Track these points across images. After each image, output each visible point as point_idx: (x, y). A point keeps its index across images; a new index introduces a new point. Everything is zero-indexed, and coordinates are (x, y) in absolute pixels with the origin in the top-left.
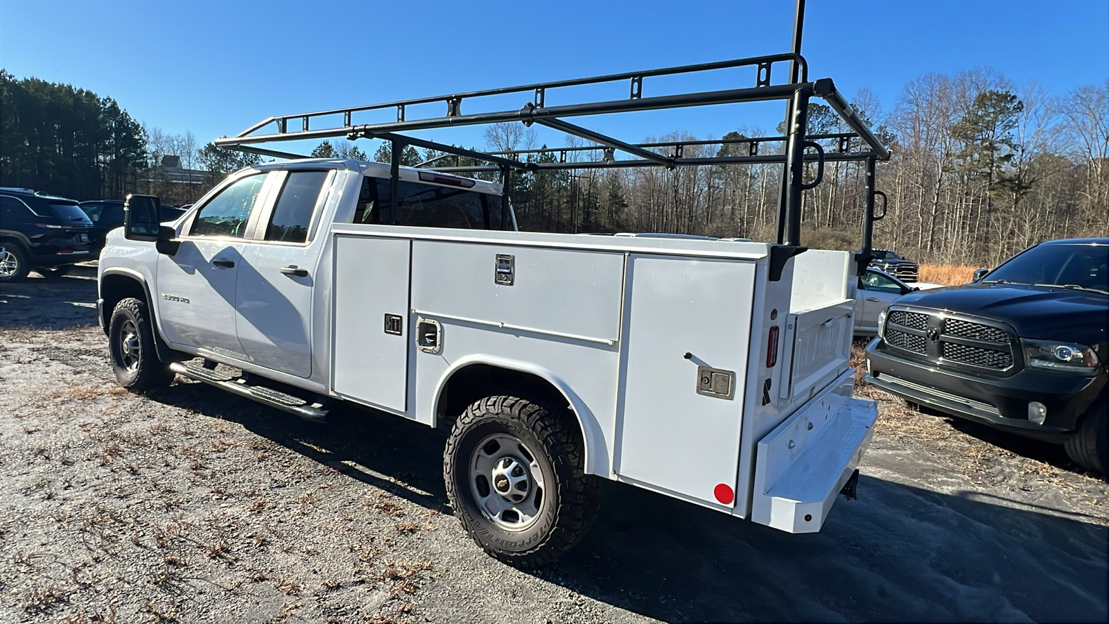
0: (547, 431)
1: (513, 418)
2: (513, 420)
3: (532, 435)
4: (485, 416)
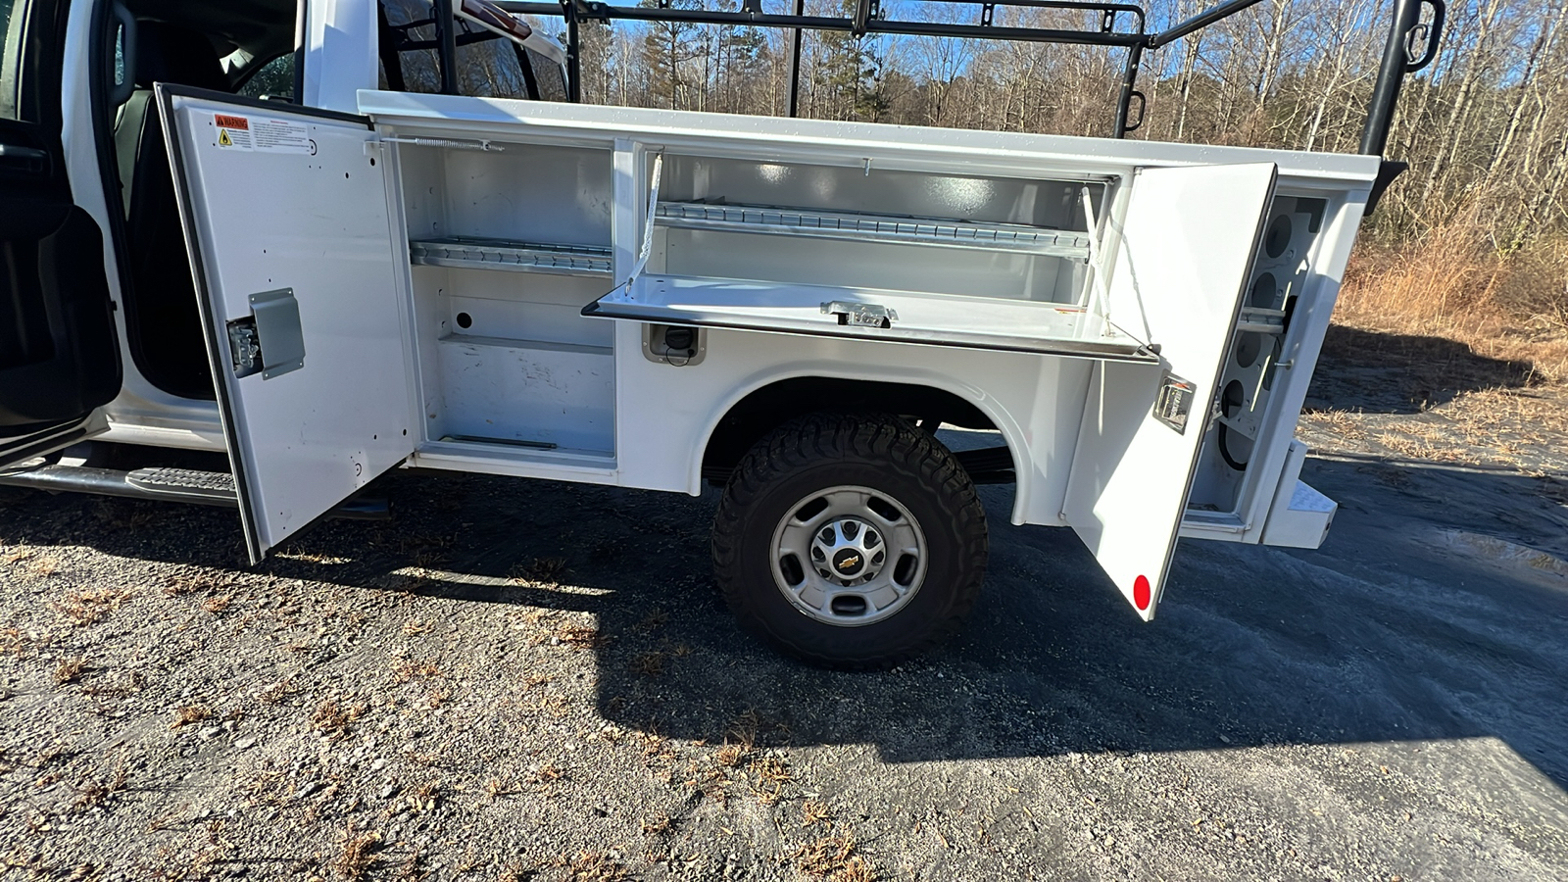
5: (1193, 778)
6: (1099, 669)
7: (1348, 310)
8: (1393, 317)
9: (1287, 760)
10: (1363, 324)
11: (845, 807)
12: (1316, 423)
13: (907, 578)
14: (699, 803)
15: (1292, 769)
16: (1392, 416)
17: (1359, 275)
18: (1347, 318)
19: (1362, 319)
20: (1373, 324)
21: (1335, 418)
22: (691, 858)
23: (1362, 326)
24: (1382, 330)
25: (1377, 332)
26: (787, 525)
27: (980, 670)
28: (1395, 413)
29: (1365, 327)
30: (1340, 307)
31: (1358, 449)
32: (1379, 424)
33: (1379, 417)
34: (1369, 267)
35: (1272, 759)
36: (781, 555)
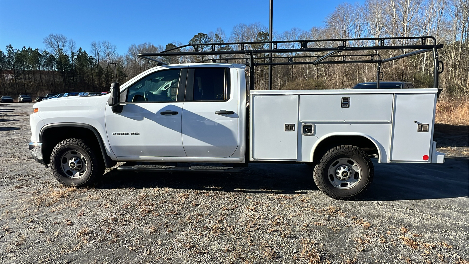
7: (447, 119)
8: (463, 120)
10: (453, 123)
12: (443, 150)
16: (465, 147)
17: (449, 108)
18: (448, 122)
19: (453, 122)
20: (456, 123)
21: (448, 148)
23: (453, 124)
24: (460, 125)
25: (458, 125)
28: (466, 146)
29: (454, 124)
30: (445, 119)
31: (455, 155)
32: (461, 149)
33: (461, 148)
34: (452, 105)
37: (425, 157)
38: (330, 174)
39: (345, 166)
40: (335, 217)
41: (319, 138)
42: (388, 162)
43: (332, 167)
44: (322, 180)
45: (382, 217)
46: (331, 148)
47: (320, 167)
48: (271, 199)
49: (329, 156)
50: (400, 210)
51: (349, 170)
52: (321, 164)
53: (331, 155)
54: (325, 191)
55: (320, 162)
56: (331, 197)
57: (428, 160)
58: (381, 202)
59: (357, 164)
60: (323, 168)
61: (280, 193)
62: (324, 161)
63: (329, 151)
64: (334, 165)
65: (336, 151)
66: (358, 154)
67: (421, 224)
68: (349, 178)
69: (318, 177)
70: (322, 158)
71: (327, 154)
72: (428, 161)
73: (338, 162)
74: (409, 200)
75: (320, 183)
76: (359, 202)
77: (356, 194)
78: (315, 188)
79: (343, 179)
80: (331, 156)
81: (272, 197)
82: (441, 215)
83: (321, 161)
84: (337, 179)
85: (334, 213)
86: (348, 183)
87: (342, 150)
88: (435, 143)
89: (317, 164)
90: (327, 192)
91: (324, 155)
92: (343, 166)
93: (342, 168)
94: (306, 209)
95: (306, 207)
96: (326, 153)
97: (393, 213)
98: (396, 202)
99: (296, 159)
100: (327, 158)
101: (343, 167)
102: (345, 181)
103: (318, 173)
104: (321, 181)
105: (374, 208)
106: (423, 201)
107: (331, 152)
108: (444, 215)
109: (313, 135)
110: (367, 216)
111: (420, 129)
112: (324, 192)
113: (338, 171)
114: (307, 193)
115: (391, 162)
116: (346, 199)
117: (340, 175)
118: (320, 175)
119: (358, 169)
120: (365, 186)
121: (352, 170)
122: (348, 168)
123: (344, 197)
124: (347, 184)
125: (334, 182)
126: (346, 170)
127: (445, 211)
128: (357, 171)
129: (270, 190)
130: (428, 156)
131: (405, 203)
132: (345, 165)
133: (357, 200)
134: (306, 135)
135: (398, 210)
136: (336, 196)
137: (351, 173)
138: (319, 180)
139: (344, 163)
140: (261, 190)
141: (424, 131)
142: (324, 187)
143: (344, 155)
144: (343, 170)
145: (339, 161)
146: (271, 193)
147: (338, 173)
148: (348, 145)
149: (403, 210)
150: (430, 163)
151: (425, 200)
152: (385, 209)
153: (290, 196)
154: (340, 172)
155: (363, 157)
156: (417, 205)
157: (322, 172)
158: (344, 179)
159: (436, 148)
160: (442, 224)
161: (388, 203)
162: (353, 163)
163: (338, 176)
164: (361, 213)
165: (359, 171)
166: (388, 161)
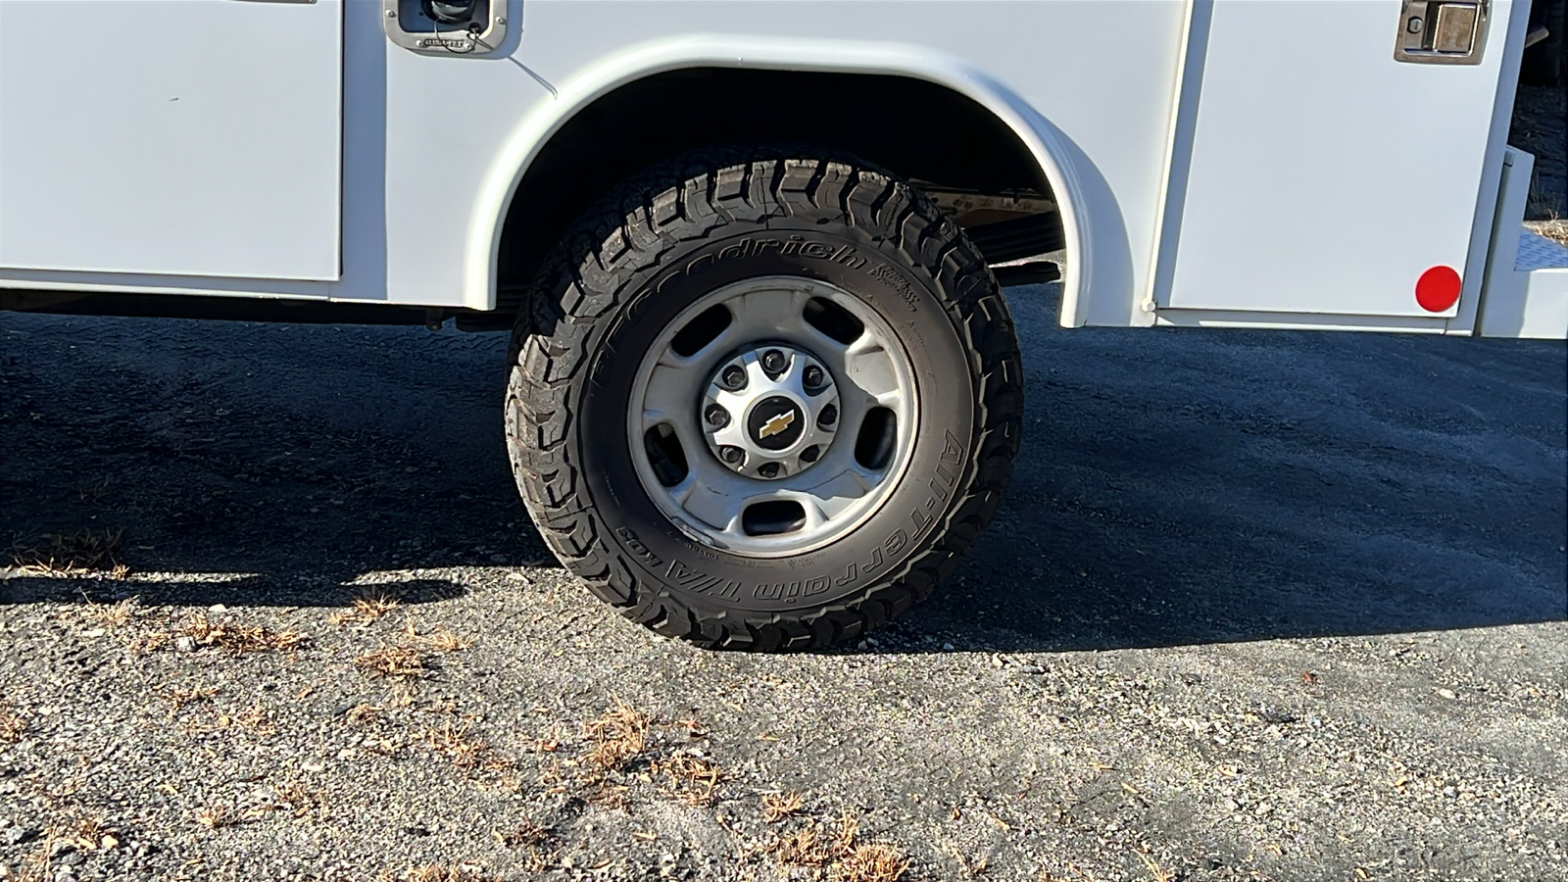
0: (939, 237)
1: (824, 221)
2: (821, 227)
3: (895, 255)
4: (713, 236)
5: (1396, 741)
6: (1231, 625)
9: (1547, 712)
11: (829, 802)
13: (879, 457)
14: (581, 811)
15: (1556, 720)
22: (600, 864)
26: (658, 364)
27: (1018, 638)
35: (1524, 712)
36: (646, 427)
37: (1436, 287)
38: (650, 420)
39: (786, 351)
40: (628, 805)
41: (551, 88)
42: (1134, 323)
43: (670, 356)
44: (573, 472)
45: (1025, 793)
46: (660, 189)
47: (557, 361)
48: (85, 663)
49: (635, 259)
50: (1192, 724)
51: (811, 384)
52: (568, 333)
53: (659, 246)
54: (604, 575)
55: (561, 315)
56: (649, 625)
57: (1451, 312)
58: (1063, 664)
59: (880, 332)
60: (582, 371)
61: (201, 596)
62: (593, 304)
63: (640, 210)
64: (685, 344)
65: (701, 215)
66: (888, 245)
67: (1317, 841)
68: (810, 454)
69: (542, 447)
70: (577, 277)
71: (625, 237)
72: (1454, 320)
73: (719, 318)
74: (1286, 644)
75: (555, 505)
76: (881, 664)
77: (862, 592)
78: (528, 551)
79: (761, 470)
80: (657, 261)
81: (100, 640)
82: (1491, 763)
83: (566, 303)
84: (715, 469)
85: (631, 766)
86: (807, 501)
87: (757, 204)
88: (1524, 162)
89: (537, 332)
90: (618, 584)
91: (597, 251)
92: (762, 350)
93: (754, 369)
94: (387, 744)
95: (389, 726)
96: (618, 232)
97: (1128, 755)
98: (1189, 659)
99: (336, 277)
100: (625, 275)
101: (763, 365)
102: (784, 482)
103: (542, 417)
104: (567, 488)
105: (988, 716)
106: (1390, 643)
107: (656, 221)
108: (1510, 762)
109: (492, 52)
110: (912, 788)
111: (1417, 41)
112: (594, 584)
113: (724, 398)
114: (459, 591)
115: (1162, 322)
116: (776, 638)
117: (732, 434)
118: (553, 430)
119: (894, 377)
120: (941, 526)
121: (843, 385)
122: (807, 370)
123: (759, 623)
124: (795, 512)
125: (680, 494)
126: (785, 385)
127: (1533, 725)
128: (883, 398)
129: (118, 572)
130: (1461, 276)
131: (1253, 663)
132: (786, 342)
133: (870, 649)
134: (424, 49)
135: (1175, 724)
136: (691, 616)
137: (826, 417)
138: (547, 478)
139: (781, 329)
140: (22, 571)
141: (1446, 56)
142: (588, 535)
143: (772, 250)
144: (759, 384)
145: (735, 306)
146: (105, 594)
147: (722, 417)
148: (815, 163)
149: (1218, 725)
150: (1469, 333)
151: (1409, 638)
152: (1073, 722)
153: (286, 622)
154: (737, 404)
155: (934, 275)
156: (1339, 682)
157: (573, 406)
158: (771, 468)
159: (1525, 219)
160: (1472, 838)
161: (1119, 667)
162: (850, 329)
163: (721, 437)
164: (860, 765)
165: (897, 396)
166: (1141, 313)
